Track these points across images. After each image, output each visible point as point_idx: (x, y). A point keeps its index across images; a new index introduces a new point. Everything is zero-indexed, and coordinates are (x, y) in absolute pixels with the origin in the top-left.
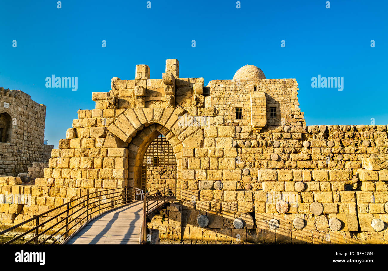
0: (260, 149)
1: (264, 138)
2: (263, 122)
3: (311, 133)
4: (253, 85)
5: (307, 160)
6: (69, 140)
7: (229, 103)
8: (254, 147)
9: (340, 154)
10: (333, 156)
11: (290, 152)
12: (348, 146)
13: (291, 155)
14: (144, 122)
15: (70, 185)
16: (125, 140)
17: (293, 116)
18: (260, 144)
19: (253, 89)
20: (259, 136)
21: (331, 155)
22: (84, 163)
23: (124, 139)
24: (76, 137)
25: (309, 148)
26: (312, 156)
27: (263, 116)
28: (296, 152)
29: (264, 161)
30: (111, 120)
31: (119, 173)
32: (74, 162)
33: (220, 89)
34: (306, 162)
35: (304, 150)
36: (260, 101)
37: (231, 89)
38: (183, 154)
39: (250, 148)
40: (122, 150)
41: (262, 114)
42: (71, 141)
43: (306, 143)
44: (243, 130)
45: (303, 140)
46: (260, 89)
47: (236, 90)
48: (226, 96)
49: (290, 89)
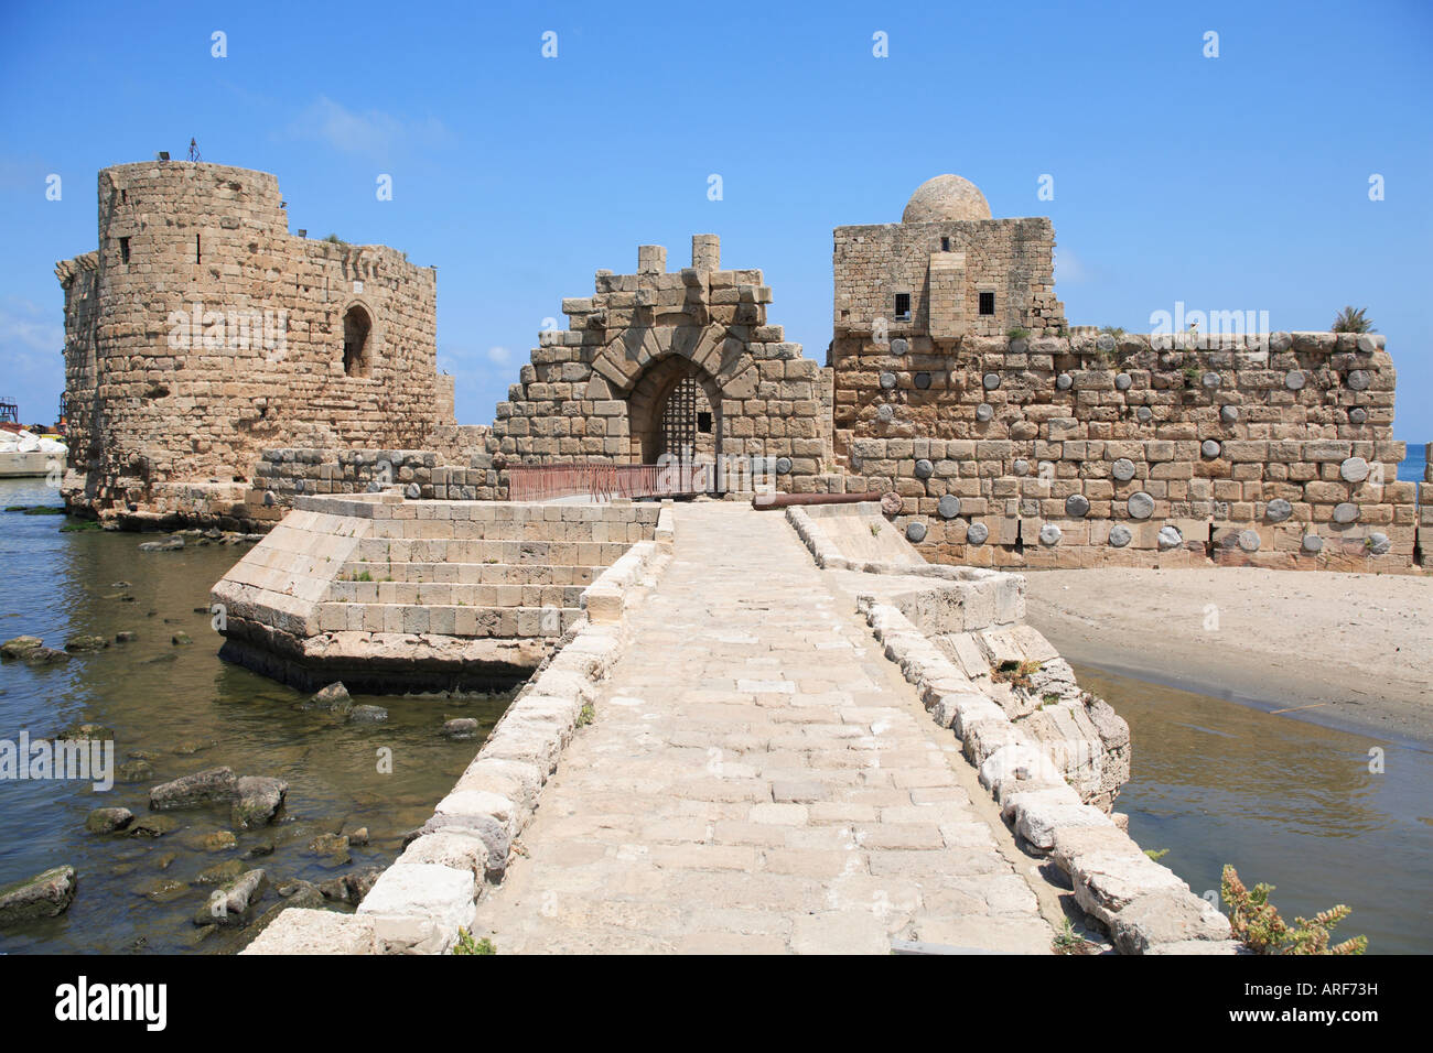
0: (950, 394)
1: (960, 367)
2: (957, 330)
3: (1079, 355)
4: (939, 235)
7: (878, 282)
8: (936, 387)
9: (1147, 406)
10: (1129, 413)
11: (1024, 402)
12: (1168, 387)
13: (1024, 407)
14: (656, 352)
16: (622, 385)
17: (1037, 312)
18: (951, 381)
19: (939, 246)
20: (949, 363)
21: (1124, 408)
23: (623, 382)
24: (540, 380)
25: (1071, 390)
26: (1078, 410)
27: (957, 315)
28: (1037, 401)
29: (960, 422)
33: (858, 247)
35: (1060, 396)
36: (951, 277)
37: (884, 247)
38: (726, 409)
40: (622, 404)
41: (956, 310)
43: (1063, 380)
44: (910, 348)
45: (1057, 371)
46: (957, 247)
47: (896, 250)
48: (871, 266)
49: (1033, 243)
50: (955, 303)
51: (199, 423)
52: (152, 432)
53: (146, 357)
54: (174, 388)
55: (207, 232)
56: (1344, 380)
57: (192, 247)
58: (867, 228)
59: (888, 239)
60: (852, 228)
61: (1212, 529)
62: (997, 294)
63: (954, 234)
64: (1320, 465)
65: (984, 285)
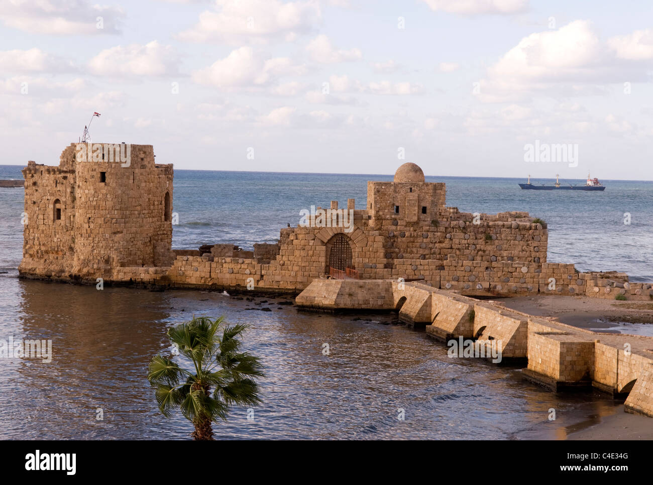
0: (412, 239)
1: (415, 231)
2: (415, 219)
3: (453, 228)
4: (409, 187)
5: (448, 248)
6: (293, 240)
7: (389, 202)
8: (407, 237)
9: (474, 244)
10: (468, 247)
11: (436, 242)
12: (480, 239)
13: (436, 244)
14: (336, 233)
15: (295, 265)
17: (440, 213)
18: (412, 235)
19: (409, 191)
20: (412, 229)
21: (467, 245)
22: (303, 253)
23: (326, 241)
24: (297, 239)
25: (451, 239)
26: (453, 245)
27: (415, 214)
28: (440, 242)
29: (415, 249)
30: (318, 231)
31: (323, 259)
32: (297, 253)
33: (382, 190)
34: (447, 250)
35: (447, 241)
36: (413, 202)
37: (391, 190)
38: (357, 250)
39: (404, 238)
40: (324, 247)
41: (414, 212)
42: (294, 241)
43: (448, 235)
44: (399, 223)
45: (446, 233)
46: (415, 191)
47: (395, 191)
48: (386, 196)
49: (439, 191)
50: (414, 211)
51: (132, 244)
52: (115, 248)
53: (112, 219)
54: (125, 231)
55: (137, 171)
56: (533, 238)
57: (132, 177)
58: (385, 183)
59: (392, 188)
60: (380, 183)
61: (490, 285)
62: (428, 208)
63: (414, 187)
64: (516, 268)
65: (423, 204)
